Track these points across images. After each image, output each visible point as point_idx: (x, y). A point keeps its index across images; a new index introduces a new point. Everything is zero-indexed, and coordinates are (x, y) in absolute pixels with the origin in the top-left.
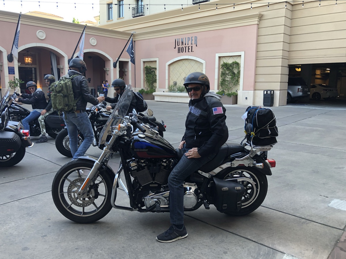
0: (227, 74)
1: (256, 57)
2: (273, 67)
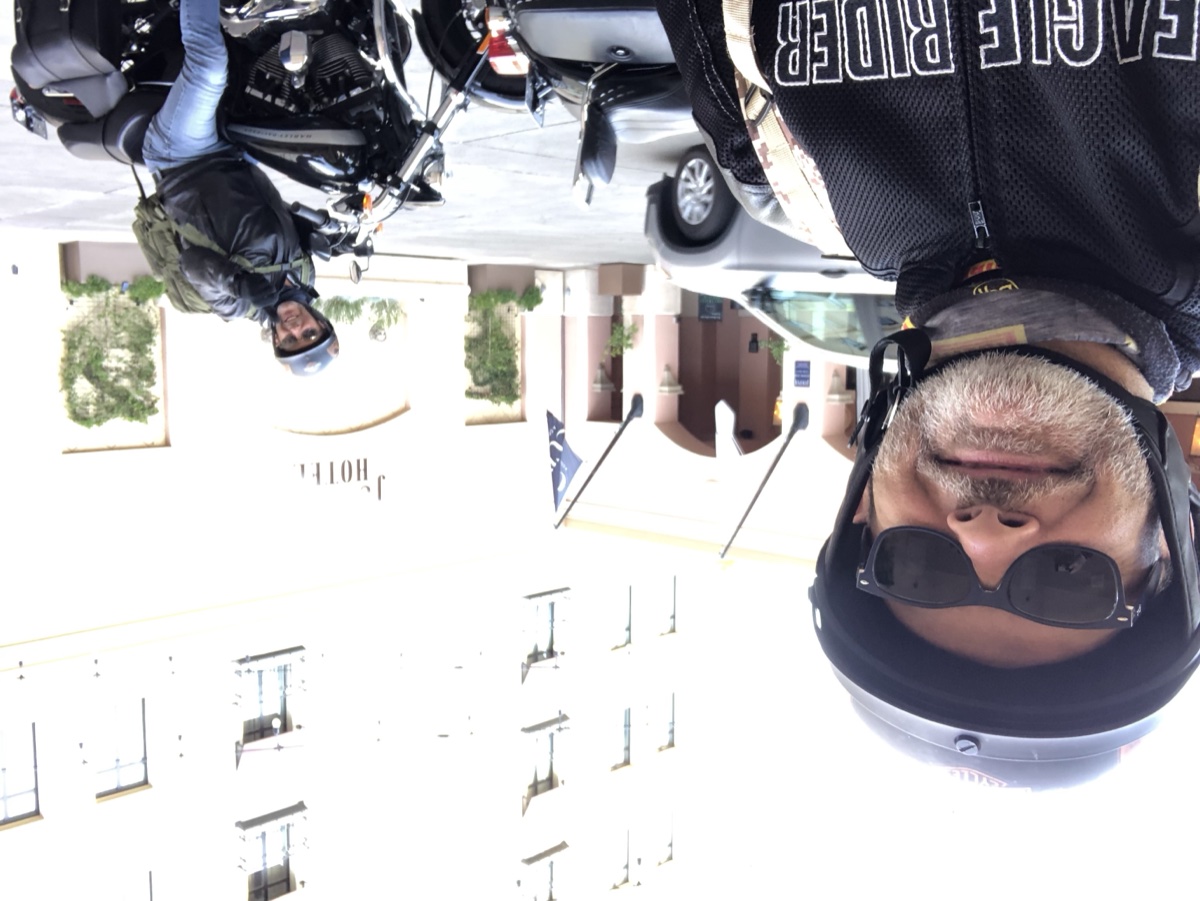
0: (127, 374)
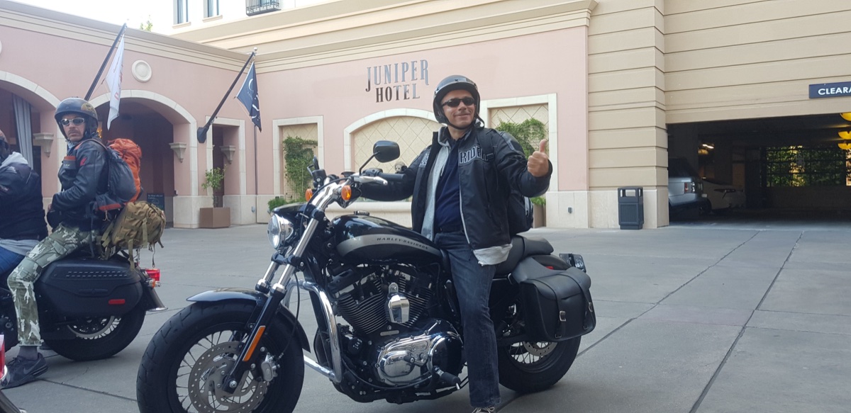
1: (589, 107)
2: (634, 131)
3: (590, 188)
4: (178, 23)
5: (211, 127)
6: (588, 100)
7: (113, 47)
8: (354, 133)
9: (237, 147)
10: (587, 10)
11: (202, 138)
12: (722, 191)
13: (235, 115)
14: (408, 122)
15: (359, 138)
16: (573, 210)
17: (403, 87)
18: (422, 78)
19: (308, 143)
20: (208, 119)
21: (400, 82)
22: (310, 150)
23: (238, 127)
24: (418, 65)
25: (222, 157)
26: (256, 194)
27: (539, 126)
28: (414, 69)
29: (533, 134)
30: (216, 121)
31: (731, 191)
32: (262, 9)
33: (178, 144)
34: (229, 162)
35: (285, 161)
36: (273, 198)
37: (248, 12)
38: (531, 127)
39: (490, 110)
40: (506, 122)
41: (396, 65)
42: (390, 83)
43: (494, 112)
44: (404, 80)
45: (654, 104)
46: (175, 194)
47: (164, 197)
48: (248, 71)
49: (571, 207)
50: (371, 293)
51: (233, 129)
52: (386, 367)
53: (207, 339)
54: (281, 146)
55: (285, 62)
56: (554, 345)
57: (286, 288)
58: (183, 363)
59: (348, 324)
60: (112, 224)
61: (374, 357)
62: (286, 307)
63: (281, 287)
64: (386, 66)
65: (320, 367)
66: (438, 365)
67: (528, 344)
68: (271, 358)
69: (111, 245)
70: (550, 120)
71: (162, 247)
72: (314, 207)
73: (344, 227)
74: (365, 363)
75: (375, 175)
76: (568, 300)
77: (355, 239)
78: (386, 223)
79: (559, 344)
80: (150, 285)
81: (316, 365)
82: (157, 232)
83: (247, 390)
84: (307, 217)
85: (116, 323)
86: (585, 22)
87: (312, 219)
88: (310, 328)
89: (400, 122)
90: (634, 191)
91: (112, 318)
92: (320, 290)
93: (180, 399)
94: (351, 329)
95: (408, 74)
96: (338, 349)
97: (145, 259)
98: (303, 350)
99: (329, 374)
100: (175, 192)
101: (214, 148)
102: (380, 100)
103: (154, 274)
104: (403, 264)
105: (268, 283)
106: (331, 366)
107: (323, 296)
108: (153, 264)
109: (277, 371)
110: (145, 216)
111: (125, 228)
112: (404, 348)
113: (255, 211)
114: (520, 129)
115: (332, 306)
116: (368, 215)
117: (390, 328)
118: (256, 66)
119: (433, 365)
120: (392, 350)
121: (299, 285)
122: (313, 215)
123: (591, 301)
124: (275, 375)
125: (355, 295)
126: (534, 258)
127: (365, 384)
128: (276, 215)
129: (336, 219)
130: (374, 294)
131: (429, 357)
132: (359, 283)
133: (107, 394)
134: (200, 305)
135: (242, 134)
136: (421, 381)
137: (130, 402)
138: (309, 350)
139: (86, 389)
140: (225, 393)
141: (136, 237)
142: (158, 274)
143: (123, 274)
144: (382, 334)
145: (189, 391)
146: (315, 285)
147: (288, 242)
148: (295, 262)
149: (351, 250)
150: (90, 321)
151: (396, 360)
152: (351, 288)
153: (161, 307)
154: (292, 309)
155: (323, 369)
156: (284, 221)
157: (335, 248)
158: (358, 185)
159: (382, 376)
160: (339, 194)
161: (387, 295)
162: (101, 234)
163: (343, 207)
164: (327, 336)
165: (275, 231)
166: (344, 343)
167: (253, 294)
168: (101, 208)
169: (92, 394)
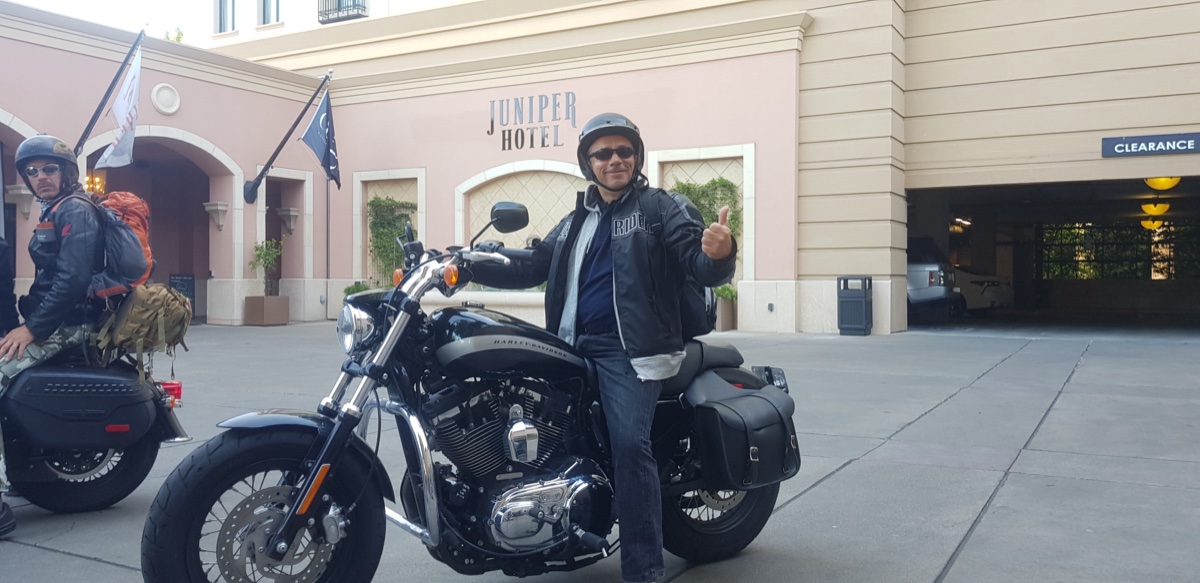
1: (799, 163)
2: (861, 198)
3: (799, 277)
4: (221, 31)
5: (264, 181)
6: (799, 154)
7: (125, 64)
8: (469, 194)
9: (301, 209)
10: (798, 28)
11: (250, 196)
12: (981, 283)
13: (300, 165)
14: (547, 178)
15: (476, 200)
16: (775, 307)
17: (540, 130)
18: (568, 118)
19: (404, 206)
20: (260, 169)
21: (536, 123)
22: (407, 217)
23: (302, 182)
24: (562, 100)
25: (279, 224)
26: (328, 277)
27: (729, 189)
28: (556, 105)
29: (722, 199)
30: (272, 173)
31: (993, 284)
32: (341, 14)
33: (217, 205)
34: (290, 232)
35: (369, 231)
36: (351, 283)
37: (321, 19)
38: (719, 189)
39: (662, 165)
40: (684, 182)
41: (531, 98)
42: (521, 123)
43: (668, 168)
44: (541, 120)
45: (890, 161)
46: (209, 275)
47: (193, 280)
48: (319, 101)
49: (770, 302)
50: (484, 419)
51: (296, 185)
52: (504, 525)
53: (246, 483)
54: (364, 210)
55: (373, 90)
56: (742, 495)
57: (361, 411)
58: (209, 517)
59: (450, 463)
60: (113, 316)
61: (486, 511)
62: (362, 439)
63: (355, 409)
64: (516, 100)
65: (409, 524)
66: (578, 523)
67: (706, 492)
68: (338, 510)
69: (111, 346)
70: (747, 182)
71: (186, 350)
72: (405, 295)
73: (449, 324)
74: (473, 519)
75: (493, 251)
76: (762, 432)
77: (462, 341)
78: (509, 320)
79: (748, 491)
80: (167, 405)
81: (402, 520)
82: (178, 329)
83: (302, 556)
84: (394, 309)
85: (116, 458)
86: (795, 44)
87: (401, 312)
88: (396, 469)
89: (536, 178)
90: (860, 281)
91: (111, 451)
92: (410, 413)
93: (205, 568)
94: (454, 469)
95: (548, 112)
96: (435, 498)
97: (160, 367)
98: (385, 499)
99: (422, 534)
100: (210, 272)
101: (267, 211)
102: (507, 147)
103: (173, 389)
104: (530, 379)
105: (337, 403)
106: (424, 523)
107: (414, 423)
108: (173, 374)
109: (346, 528)
110: (162, 305)
111: (132, 322)
112: (530, 497)
113: (324, 302)
114: (703, 192)
115: (427, 438)
116: (482, 307)
117: (510, 469)
118: (331, 96)
119: (571, 521)
120: (511, 501)
121: (380, 406)
122: (402, 306)
123: (794, 433)
124: (342, 535)
125: (461, 421)
126: (716, 372)
127: (473, 548)
128: (350, 306)
129: (435, 313)
130: (488, 420)
131: (565, 510)
132: (468, 404)
133: (100, 560)
134: (237, 433)
135: (308, 191)
136: (552, 544)
137: (134, 572)
138: (392, 499)
139: (69, 554)
140: (270, 561)
141: (147, 335)
142: (179, 389)
143: (130, 387)
144: (498, 478)
145: (218, 557)
146: (403, 407)
147: (366, 344)
148: (375, 373)
149: (457, 357)
150: (77, 456)
151: (518, 514)
152: (456, 411)
153: (182, 436)
154: (370, 441)
155: (413, 527)
156: (363, 315)
157: (433, 354)
158: (468, 265)
159: (497, 538)
160: (440, 277)
161: (507, 422)
162: (97, 330)
163: (447, 296)
164: (419, 480)
165: (347, 329)
166: (443, 490)
167: (314, 419)
168: (98, 294)
169: (79, 561)
